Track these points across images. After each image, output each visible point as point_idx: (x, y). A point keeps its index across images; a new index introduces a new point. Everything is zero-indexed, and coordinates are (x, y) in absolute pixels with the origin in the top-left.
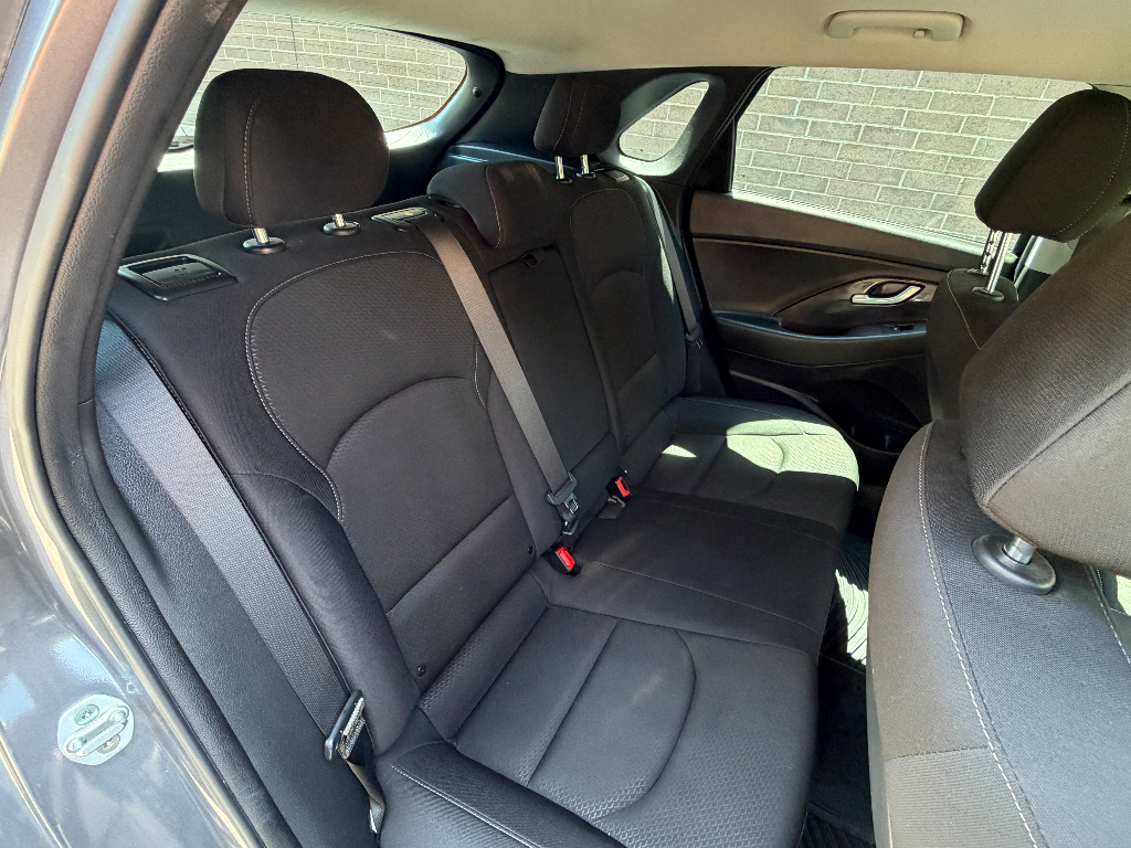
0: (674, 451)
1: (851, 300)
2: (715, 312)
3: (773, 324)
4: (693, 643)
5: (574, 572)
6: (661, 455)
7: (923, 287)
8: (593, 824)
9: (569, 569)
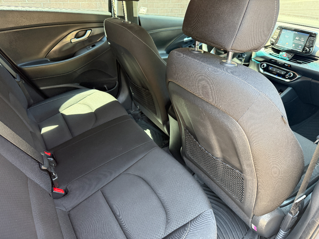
0: (45, 130)
1: (71, 42)
2: (19, 65)
3: (46, 62)
4: (130, 172)
5: (66, 193)
6: (42, 135)
7: (91, 30)
8: (165, 236)
9: (63, 193)
